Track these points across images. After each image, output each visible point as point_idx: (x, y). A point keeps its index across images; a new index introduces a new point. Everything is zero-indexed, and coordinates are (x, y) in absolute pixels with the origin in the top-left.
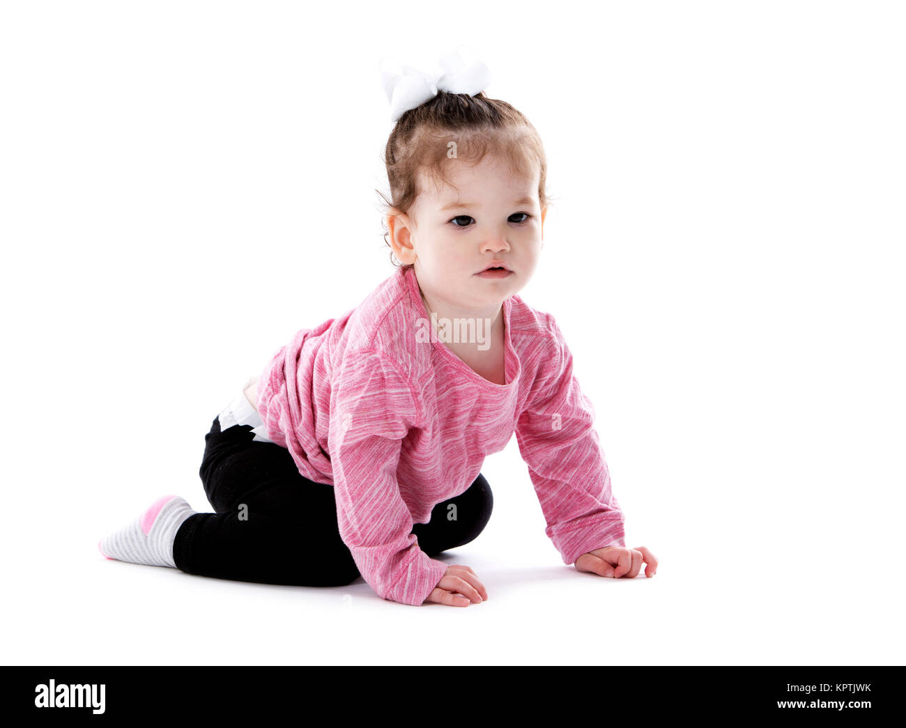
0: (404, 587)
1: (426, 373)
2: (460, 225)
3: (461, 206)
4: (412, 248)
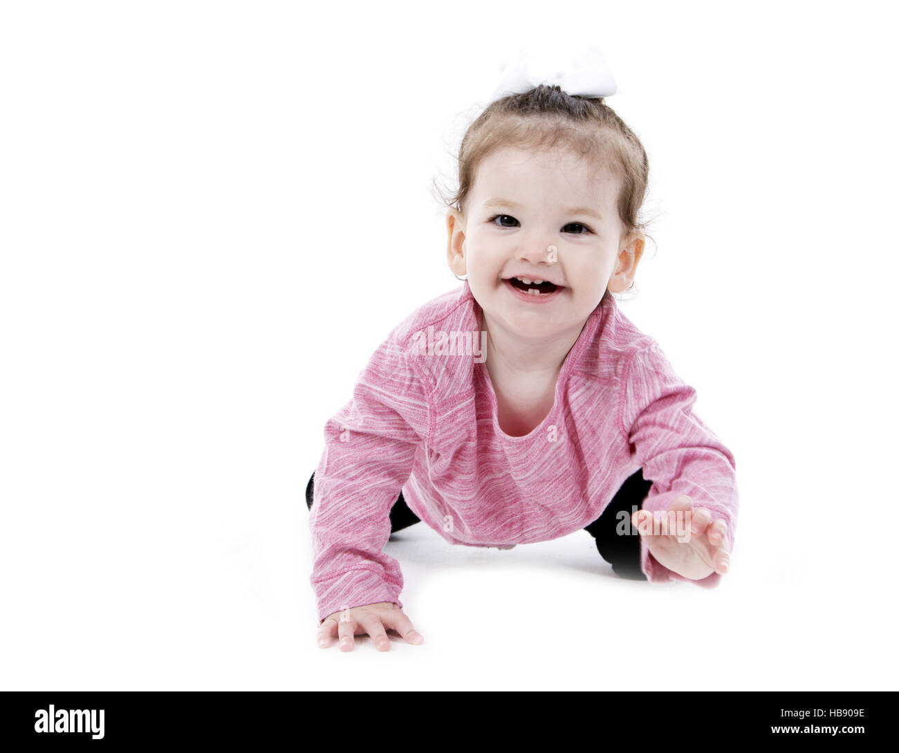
0: (326, 589)
1: (460, 394)
2: (504, 226)
3: (505, 204)
4: (462, 256)
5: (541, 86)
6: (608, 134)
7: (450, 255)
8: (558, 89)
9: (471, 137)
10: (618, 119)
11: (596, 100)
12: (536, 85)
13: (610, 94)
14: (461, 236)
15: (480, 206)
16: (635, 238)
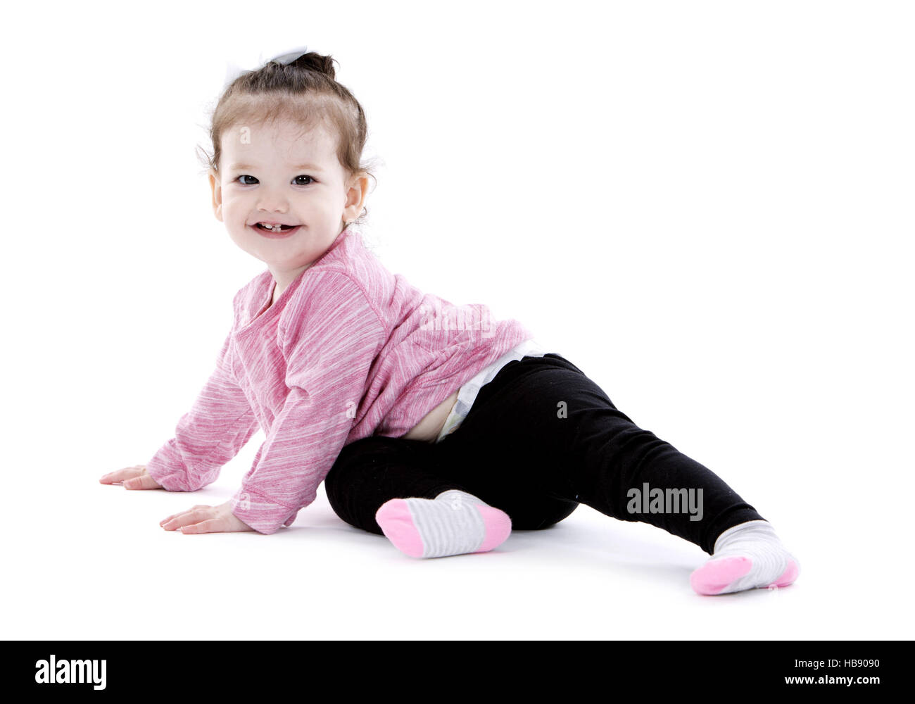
2: (249, 184)
7: (215, 206)
16: (360, 178)
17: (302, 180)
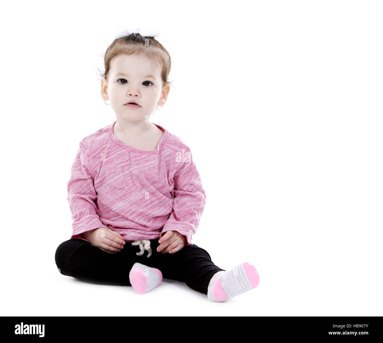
2: (122, 83)
3: (123, 74)
4: (107, 94)
5: (133, 34)
6: (157, 50)
7: (102, 94)
8: (139, 34)
9: (109, 51)
10: (160, 44)
11: (152, 38)
12: (131, 33)
13: (157, 36)
14: (106, 87)
15: (113, 75)
16: (167, 87)
17: (146, 83)
